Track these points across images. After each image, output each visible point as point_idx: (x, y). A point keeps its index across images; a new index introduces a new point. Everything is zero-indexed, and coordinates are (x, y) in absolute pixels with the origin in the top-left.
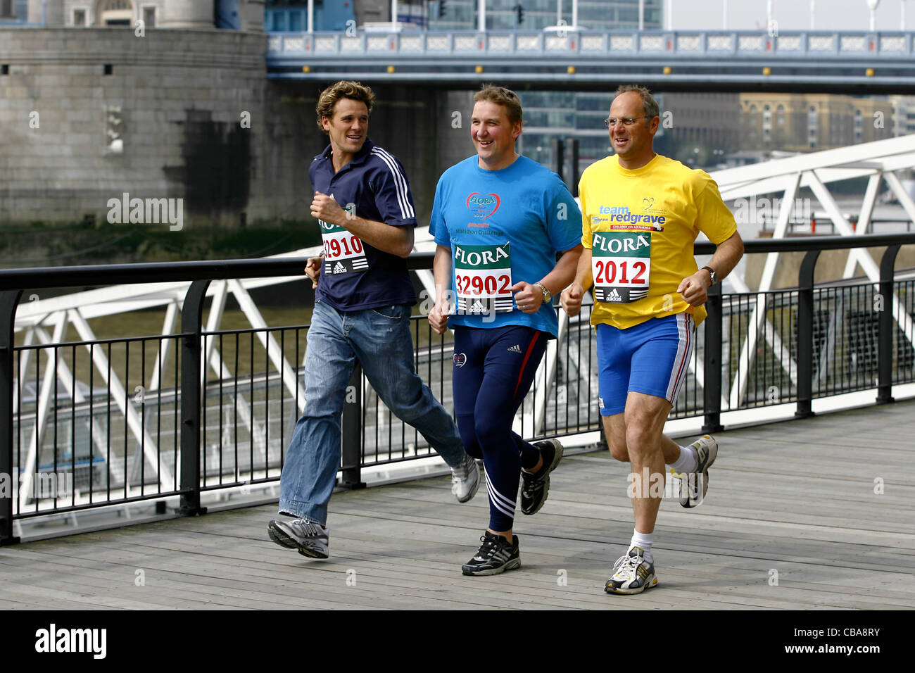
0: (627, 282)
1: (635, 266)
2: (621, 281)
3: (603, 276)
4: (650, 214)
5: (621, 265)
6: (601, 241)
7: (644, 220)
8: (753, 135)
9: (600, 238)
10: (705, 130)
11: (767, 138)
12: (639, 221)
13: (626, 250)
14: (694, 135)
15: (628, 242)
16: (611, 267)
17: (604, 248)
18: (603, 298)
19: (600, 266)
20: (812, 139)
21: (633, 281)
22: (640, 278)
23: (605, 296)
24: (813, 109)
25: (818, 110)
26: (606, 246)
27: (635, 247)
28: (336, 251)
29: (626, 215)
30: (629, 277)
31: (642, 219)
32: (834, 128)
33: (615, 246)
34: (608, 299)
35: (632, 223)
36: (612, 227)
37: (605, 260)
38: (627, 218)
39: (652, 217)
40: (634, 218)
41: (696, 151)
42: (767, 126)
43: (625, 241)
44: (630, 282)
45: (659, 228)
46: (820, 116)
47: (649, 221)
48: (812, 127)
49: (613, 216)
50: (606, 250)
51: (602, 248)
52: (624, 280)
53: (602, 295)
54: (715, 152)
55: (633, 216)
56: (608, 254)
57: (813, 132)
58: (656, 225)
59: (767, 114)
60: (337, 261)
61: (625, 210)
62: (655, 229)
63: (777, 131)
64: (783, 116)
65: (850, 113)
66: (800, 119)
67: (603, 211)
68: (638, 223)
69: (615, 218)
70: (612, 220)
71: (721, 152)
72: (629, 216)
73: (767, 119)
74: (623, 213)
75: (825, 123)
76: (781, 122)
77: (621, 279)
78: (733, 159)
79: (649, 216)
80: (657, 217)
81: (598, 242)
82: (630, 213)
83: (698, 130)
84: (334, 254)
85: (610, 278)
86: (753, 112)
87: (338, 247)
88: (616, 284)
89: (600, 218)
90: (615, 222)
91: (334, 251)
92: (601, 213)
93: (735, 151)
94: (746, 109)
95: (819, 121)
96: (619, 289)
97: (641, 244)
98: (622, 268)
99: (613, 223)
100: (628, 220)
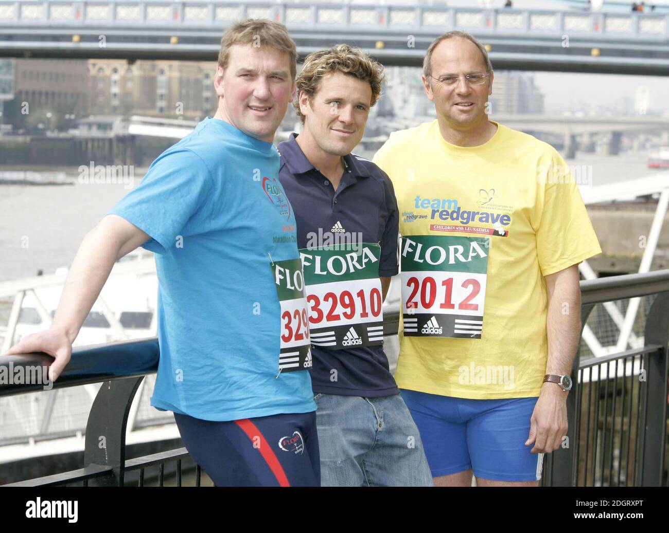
0: (452, 306)
1: (465, 285)
2: (442, 306)
3: (418, 298)
4: (489, 212)
5: (444, 283)
6: (415, 248)
7: (481, 220)
8: (101, 99)
9: (414, 244)
10: (53, 94)
11: (115, 102)
12: (473, 220)
13: (452, 261)
14: (43, 99)
15: (456, 251)
16: (428, 285)
17: (420, 258)
18: (416, 330)
19: (413, 285)
20: (161, 104)
21: (463, 306)
22: (472, 302)
23: (420, 327)
24: (162, 72)
25: (167, 73)
26: (422, 256)
27: (466, 258)
28: (348, 311)
29: (453, 212)
30: (456, 299)
31: (477, 217)
32: (184, 92)
33: (435, 255)
34: (424, 331)
35: (462, 222)
36: (432, 227)
37: (421, 275)
38: (455, 215)
39: (492, 215)
40: (465, 216)
41: (49, 115)
42: (115, 90)
43: (452, 248)
44: (457, 306)
45: (502, 232)
46: (170, 80)
47: (487, 221)
48: (161, 91)
49: (434, 212)
50: (422, 261)
51: (416, 259)
52: (448, 304)
53: (416, 325)
54: (67, 117)
55: (464, 212)
56: (424, 267)
57: (162, 96)
58: (498, 227)
59: (115, 77)
60: (350, 326)
61: (453, 204)
62: (496, 233)
63: (126, 94)
64: (131, 79)
65: (200, 76)
66: (149, 83)
67: (419, 204)
68: (471, 224)
69: (437, 215)
70: (433, 217)
71: (73, 117)
72: (458, 212)
73: (115, 82)
74: (449, 207)
75: (175, 87)
76: (130, 85)
77: (443, 302)
78: (84, 124)
79: (487, 214)
80: (498, 216)
81: (410, 250)
82: (459, 208)
83: (47, 94)
84: (345, 314)
85: (427, 301)
86: (101, 75)
87: (352, 305)
88: (435, 309)
89: (415, 214)
90: (437, 220)
91: (345, 310)
92: (417, 206)
93: (86, 116)
94: (93, 72)
95: (169, 85)
96: (439, 317)
97: (475, 254)
98: (445, 287)
99: (434, 222)
100: (457, 218)
